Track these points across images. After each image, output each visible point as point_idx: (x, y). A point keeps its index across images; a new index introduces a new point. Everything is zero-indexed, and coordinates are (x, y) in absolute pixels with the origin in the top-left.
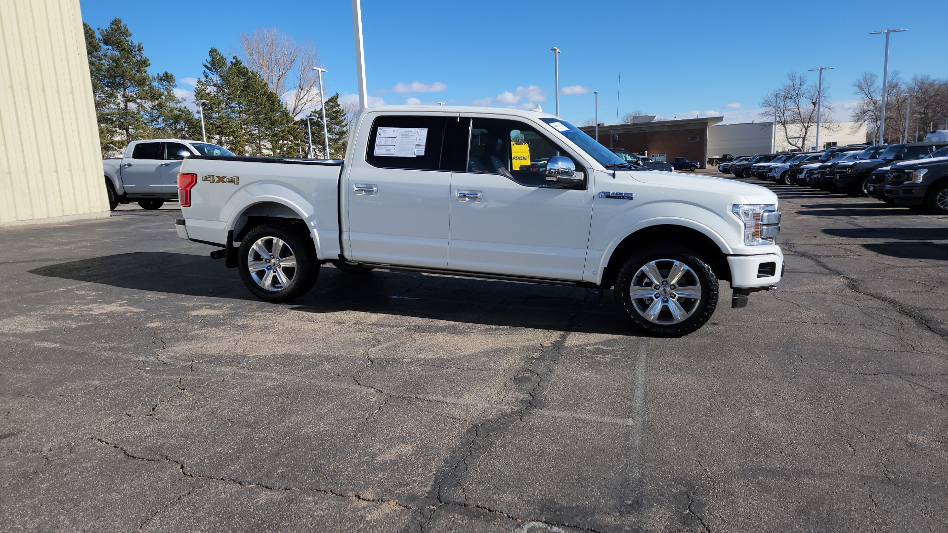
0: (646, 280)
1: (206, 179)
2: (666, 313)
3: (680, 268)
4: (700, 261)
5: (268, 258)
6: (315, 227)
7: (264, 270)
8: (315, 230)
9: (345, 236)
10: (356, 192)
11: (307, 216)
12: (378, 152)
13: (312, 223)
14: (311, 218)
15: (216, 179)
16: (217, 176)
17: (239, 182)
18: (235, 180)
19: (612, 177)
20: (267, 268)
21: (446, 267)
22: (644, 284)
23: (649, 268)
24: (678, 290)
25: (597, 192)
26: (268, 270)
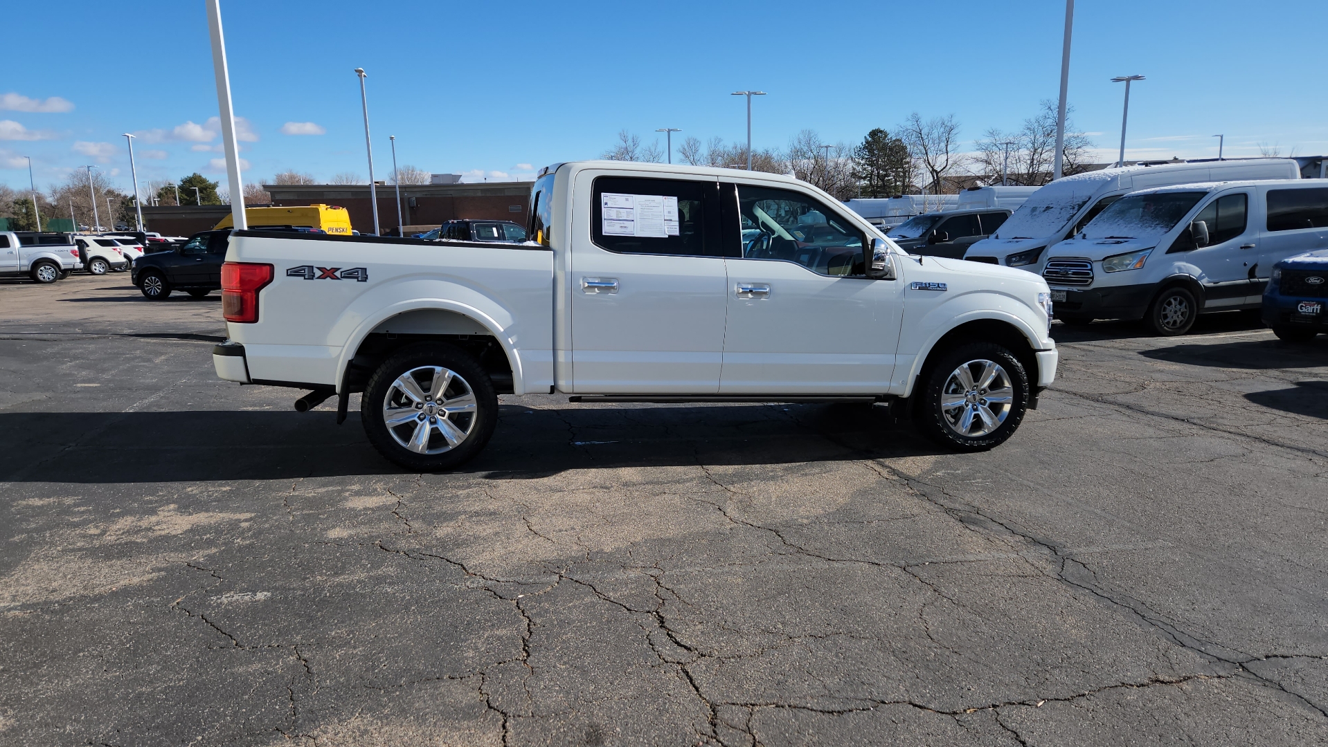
0: (953, 386)
1: (295, 272)
2: (978, 424)
3: (992, 370)
4: (1014, 359)
5: (420, 401)
6: (515, 346)
7: (414, 421)
8: (515, 350)
9: (562, 357)
10: (584, 290)
11: (502, 330)
12: (608, 229)
13: (509, 339)
14: (509, 332)
15: (318, 273)
16: (319, 268)
17: (367, 278)
18: (359, 274)
19: (919, 264)
20: (419, 417)
21: (715, 391)
22: (950, 391)
23: (961, 372)
24: (990, 394)
25: (908, 282)
26: (421, 420)
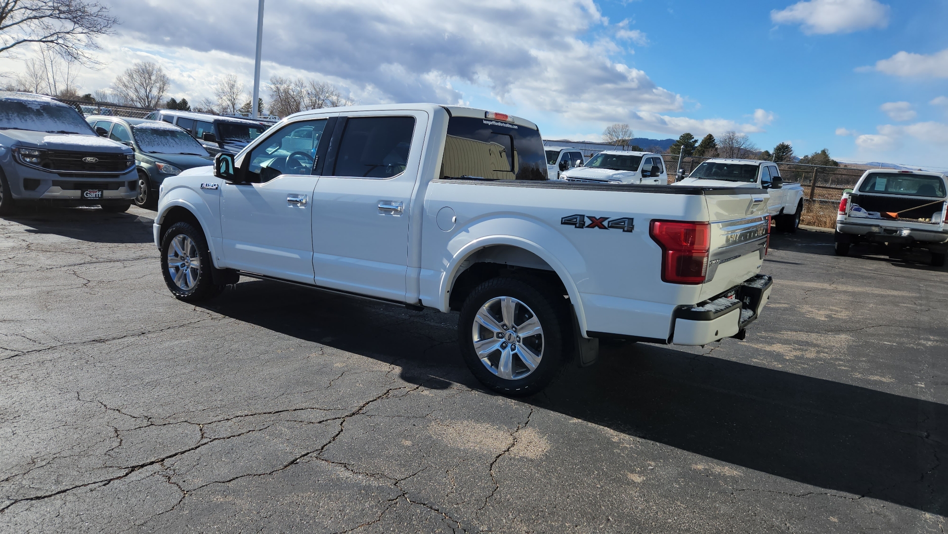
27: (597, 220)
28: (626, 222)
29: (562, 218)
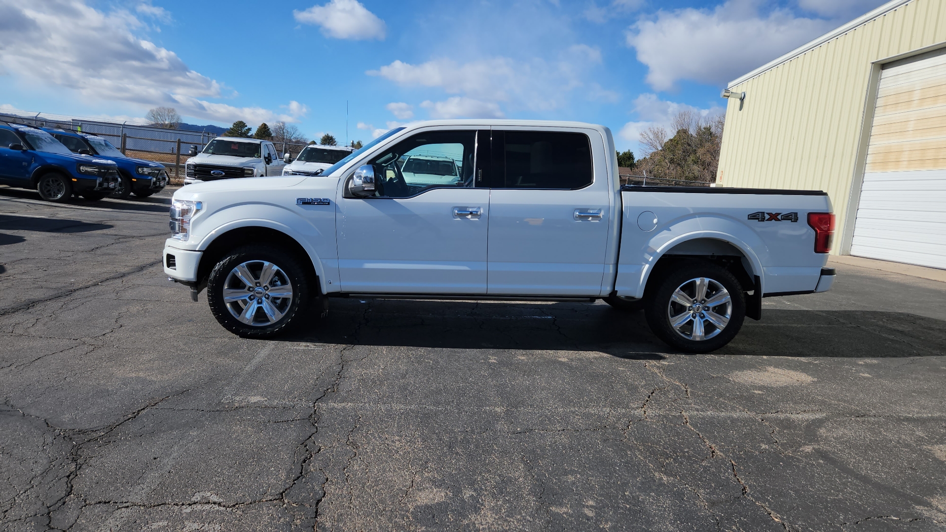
27: (774, 215)
28: (793, 216)
29: (748, 215)
